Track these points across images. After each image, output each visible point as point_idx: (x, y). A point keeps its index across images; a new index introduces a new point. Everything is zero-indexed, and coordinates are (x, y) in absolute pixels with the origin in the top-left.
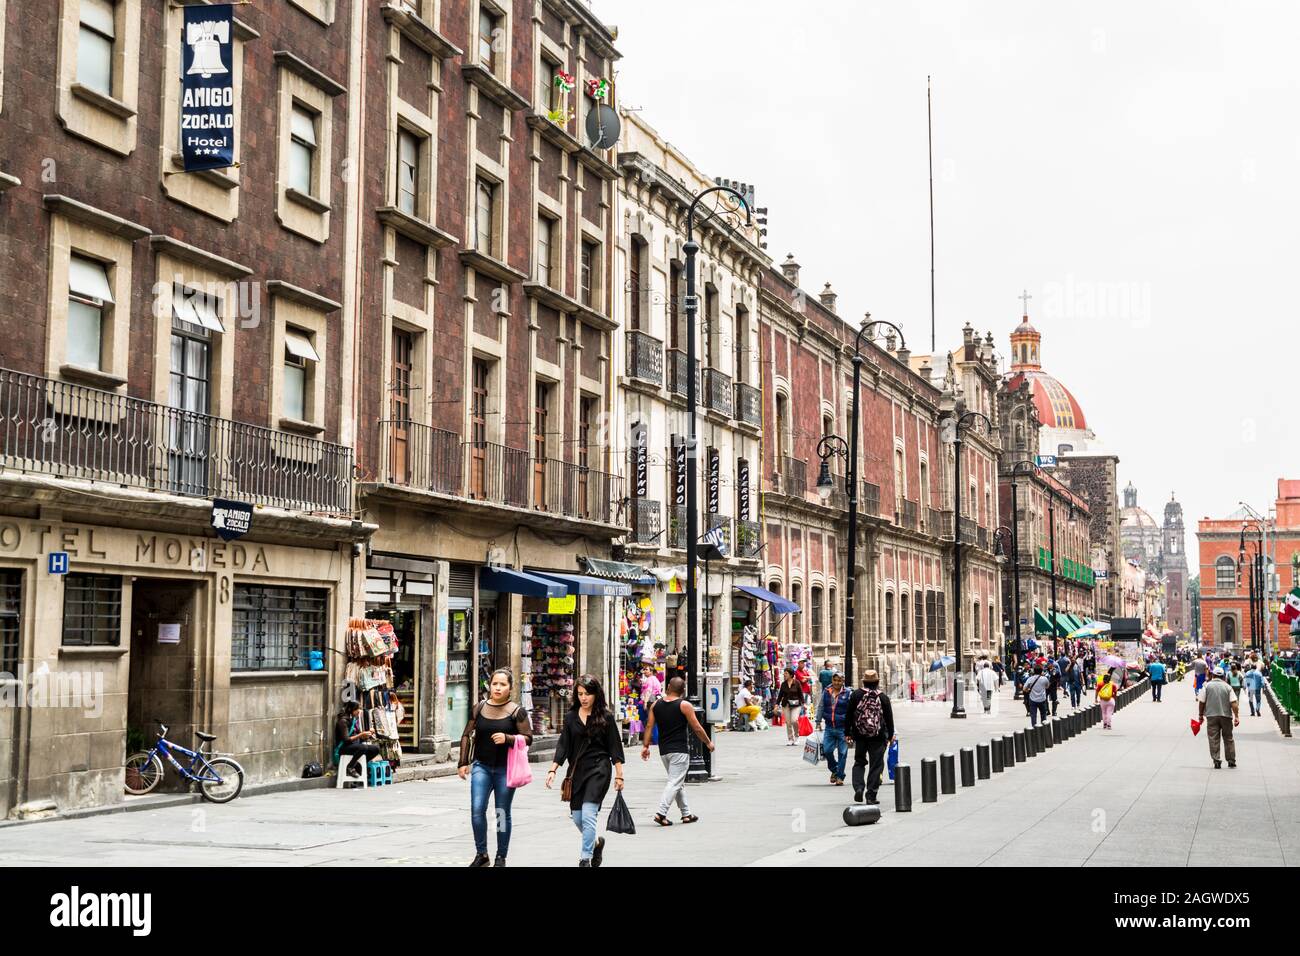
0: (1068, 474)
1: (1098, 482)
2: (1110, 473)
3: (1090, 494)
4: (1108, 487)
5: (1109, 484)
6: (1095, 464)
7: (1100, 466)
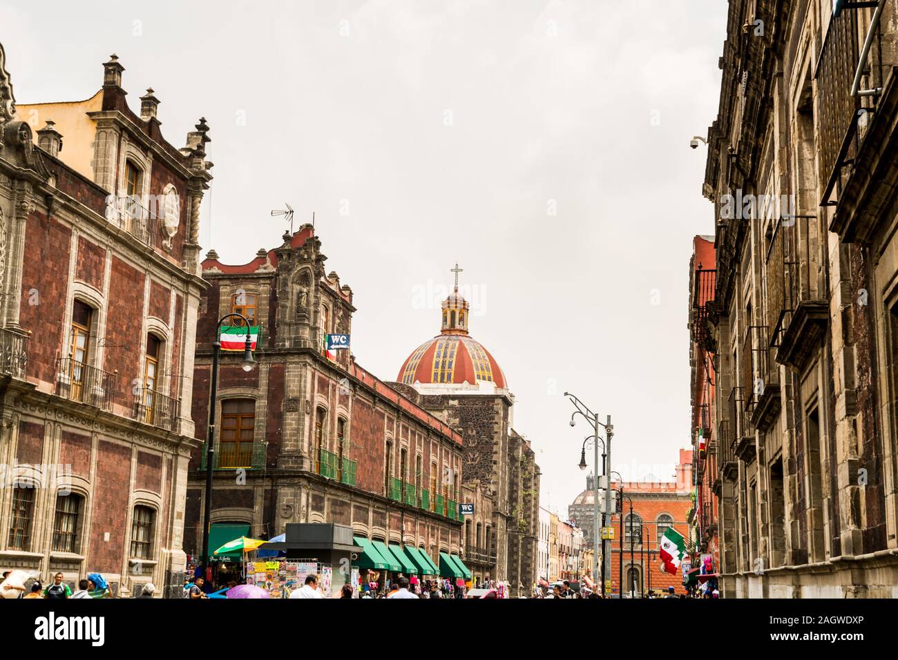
0: (456, 412)
1: (485, 421)
2: (497, 413)
3: (478, 433)
4: (496, 426)
5: (496, 423)
6: (484, 403)
7: (488, 404)
